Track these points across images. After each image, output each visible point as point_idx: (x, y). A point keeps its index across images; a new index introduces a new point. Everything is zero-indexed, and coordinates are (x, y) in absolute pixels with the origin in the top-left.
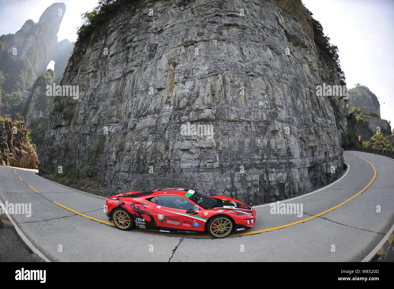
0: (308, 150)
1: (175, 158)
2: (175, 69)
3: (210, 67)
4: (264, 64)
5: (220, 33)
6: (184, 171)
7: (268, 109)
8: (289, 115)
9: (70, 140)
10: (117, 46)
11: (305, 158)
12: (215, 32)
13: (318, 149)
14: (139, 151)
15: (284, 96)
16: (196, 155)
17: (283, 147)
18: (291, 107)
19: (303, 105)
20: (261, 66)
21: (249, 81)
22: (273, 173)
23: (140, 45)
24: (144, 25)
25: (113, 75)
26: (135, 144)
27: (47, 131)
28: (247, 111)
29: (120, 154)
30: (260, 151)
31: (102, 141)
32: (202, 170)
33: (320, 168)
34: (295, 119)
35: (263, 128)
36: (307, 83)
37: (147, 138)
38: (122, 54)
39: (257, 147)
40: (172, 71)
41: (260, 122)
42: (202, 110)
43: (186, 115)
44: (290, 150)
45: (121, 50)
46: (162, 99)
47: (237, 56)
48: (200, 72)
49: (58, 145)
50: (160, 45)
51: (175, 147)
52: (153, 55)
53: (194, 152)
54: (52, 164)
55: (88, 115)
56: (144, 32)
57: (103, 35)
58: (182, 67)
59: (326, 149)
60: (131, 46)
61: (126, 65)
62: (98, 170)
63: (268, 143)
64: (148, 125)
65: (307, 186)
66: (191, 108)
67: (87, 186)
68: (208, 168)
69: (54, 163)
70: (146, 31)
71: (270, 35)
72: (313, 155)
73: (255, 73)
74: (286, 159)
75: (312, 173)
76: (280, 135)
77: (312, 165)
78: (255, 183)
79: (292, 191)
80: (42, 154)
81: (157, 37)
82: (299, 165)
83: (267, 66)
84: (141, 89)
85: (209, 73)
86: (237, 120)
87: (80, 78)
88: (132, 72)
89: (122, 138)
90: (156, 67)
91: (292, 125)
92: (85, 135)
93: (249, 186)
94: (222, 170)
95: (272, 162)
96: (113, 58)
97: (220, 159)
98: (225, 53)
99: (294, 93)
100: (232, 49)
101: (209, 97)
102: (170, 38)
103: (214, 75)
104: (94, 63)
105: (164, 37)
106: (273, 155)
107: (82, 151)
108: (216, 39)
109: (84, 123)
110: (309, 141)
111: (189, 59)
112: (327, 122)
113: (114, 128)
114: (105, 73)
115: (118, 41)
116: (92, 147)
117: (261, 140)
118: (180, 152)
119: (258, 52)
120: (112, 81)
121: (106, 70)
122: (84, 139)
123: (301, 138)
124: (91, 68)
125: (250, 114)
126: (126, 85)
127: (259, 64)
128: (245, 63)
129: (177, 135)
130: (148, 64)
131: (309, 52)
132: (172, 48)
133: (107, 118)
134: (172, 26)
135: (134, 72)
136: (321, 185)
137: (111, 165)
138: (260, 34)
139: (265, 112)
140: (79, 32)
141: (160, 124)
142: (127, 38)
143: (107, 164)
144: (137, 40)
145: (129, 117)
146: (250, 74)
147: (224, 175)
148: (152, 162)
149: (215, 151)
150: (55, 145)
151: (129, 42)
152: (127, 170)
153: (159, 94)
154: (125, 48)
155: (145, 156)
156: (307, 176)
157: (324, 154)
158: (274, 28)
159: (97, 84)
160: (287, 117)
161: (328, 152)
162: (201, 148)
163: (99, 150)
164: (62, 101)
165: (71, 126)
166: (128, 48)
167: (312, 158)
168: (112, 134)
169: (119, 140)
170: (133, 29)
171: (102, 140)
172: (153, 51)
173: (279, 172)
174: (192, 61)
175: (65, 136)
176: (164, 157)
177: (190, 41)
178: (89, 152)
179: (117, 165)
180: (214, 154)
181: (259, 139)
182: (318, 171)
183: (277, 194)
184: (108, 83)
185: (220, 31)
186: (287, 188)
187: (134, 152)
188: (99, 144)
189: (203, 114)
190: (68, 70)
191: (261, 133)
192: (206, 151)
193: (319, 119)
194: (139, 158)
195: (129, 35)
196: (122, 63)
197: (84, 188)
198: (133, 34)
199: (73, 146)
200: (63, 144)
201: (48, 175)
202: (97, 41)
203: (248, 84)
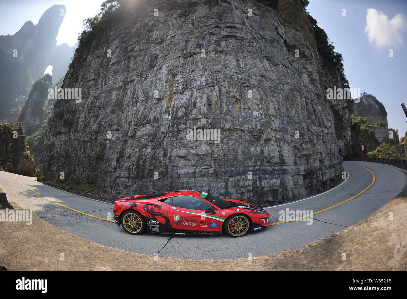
0: (302, 158)
1: (172, 164)
2: (174, 80)
3: (207, 78)
4: (260, 75)
5: (219, 44)
6: (181, 176)
7: (262, 118)
8: (283, 124)
9: (70, 147)
10: (118, 55)
11: (299, 165)
12: (214, 43)
13: (313, 157)
14: (139, 158)
15: (278, 106)
16: (193, 161)
17: (276, 154)
18: (285, 116)
19: (298, 114)
20: (256, 78)
21: (245, 92)
22: (266, 179)
23: (141, 54)
24: (145, 35)
25: (114, 84)
26: (135, 150)
27: (46, 138)
28: (242, 120)
29: (120, 160)
30: (254, 158)
31: (103, 149)
32: (198, 175)
33: (315, 175)
34: (289, 128)
35: (257, 137)
36: (303, 93)
37: (146, 145)
38: (123, 63)
39: (251, 154)
40: (171, 81)
41: (254, 131)
42: (199, 120)
43: (184, 124)
44: (283, 158)
45: (122, 59)
46: (162, 109)
47: (234, 67)
48: (198, 83)
49: (57, 151)
50: (160, 56)
51: (174, 154)
52: (154, 65)
53: (190, 159)
54: (52, 171)
55: (89, 123)
56: (145, 42)
57: (105, 43)
58: (181, 78)
59: (321, 157)
60: (133, 55)
61: (127, 74)
62: (98, 176)
63: (261, 150)
64: (147, 133)
65: (302, 194)
66: (188, 118)
67: (87, 192)
68: (204, 174)
69: (53, 169)
70: (147, 41)
71: (269, 46)
72: (308, 163)
73: (250, 84)
74: (279, 166)
75: (307, 181)
76: (273, 143)
77: (307, 172)
78: (248, 188)
79: (286, 197)
80: (41, 161)
81: (158, 47)
82: (293, 172)
83: (263, 78)
84: (141, 99)
85: (206, 84)
86: (231, 128)
87: (80, 85)
88: (132, 81)
89: (122, 145)
90: (156, 77)
91: (285, 134)
92: (85, 142)
93: (242, 191)
94: (217, 176)
95: (265, 169)
96: (115, 66)
97: (215, 165)
98: (222, 65)
99: (289, 103)
100: (230, 61)
101: (205, 107)
102: (171, 49)
103: (211, 86)
104: (95, 71)
105: (165, 48)
106: (266, 162)
107: (82, 158)
108: (214, 51)
109: (84, 131)
110: (303, 149)
111: (188, 70)
112: (323, 131)
113: (115, 136)
114: (106, 81)
115: (120, 50)
116: (93, 154)
117: (254, 148)
118: (177, 159)
119: (255, 63)
120: (113, 90)
121: (107, 78)
122: (84, 146)
123: (295, 146)
124: (92, 76)
125: (245, 123)
126: (126, 94)
127: (255, 76)
128: (241, 74)
129: (175, 143)
130: (148, 74)
131: (309, 62)
132: (172, 59)
133: (107, 126)
134: (173, 37)
135: (135, 81)
136: (317, 192)
137: (111, 171)
138: (258, 45)
139: (259, 121)
140: (81, 38)
141: (159, 133)
142: (129, 48)
143: (107, 170)
144: (138, 49)
145: (129, 125)
146: (246, 85)
147: (219, 180)
148: (151, 168)
149: (210, 158)
150: (54, 152)
151: (130, 51)
152: (127, 175)
153: (158, 103)
154: (126, 57)
155: (144, 162)
156: (302, 183)
157: (319, 162)
158: (272, 39)
159: (98, 92)
160: (281, 126)
161: (323, 160)
162: (197, 155)
163: (100, 158)
164: (62, 108)
165: (71, 133)
166: (129, 58)
167: (306, 166)
168: (113, 142)
169: (119, 147)
170: (134, 38)
171: (102, 147)
172: (153, 61)
173: (273, 179)
174: (190, 72)
175: (65, 142)
176: (163, 163)
177: (189, 53)
178: (90, 159)
179: (117, 172)
180: (209, 160)
181: (253, 147)
182: (313, 178)
183: (271, 199)
184: (109, 91)
185: (218, 43)
186: (280, 194)
187: (134, 158)
188: (100, 151)
189: (199, 123)
190: (69, 76)
191: (255, 141)
192: (202, 157)
193: (315, 128)
194: (139, 164)
195: (130, 44)
196: (123, 72)
197: (84, 194)
198: (135, 43)
199: (73, 153)
200: (63, 151)
201: (47, 181)
202: (98, 49)
203: (243, 95)
